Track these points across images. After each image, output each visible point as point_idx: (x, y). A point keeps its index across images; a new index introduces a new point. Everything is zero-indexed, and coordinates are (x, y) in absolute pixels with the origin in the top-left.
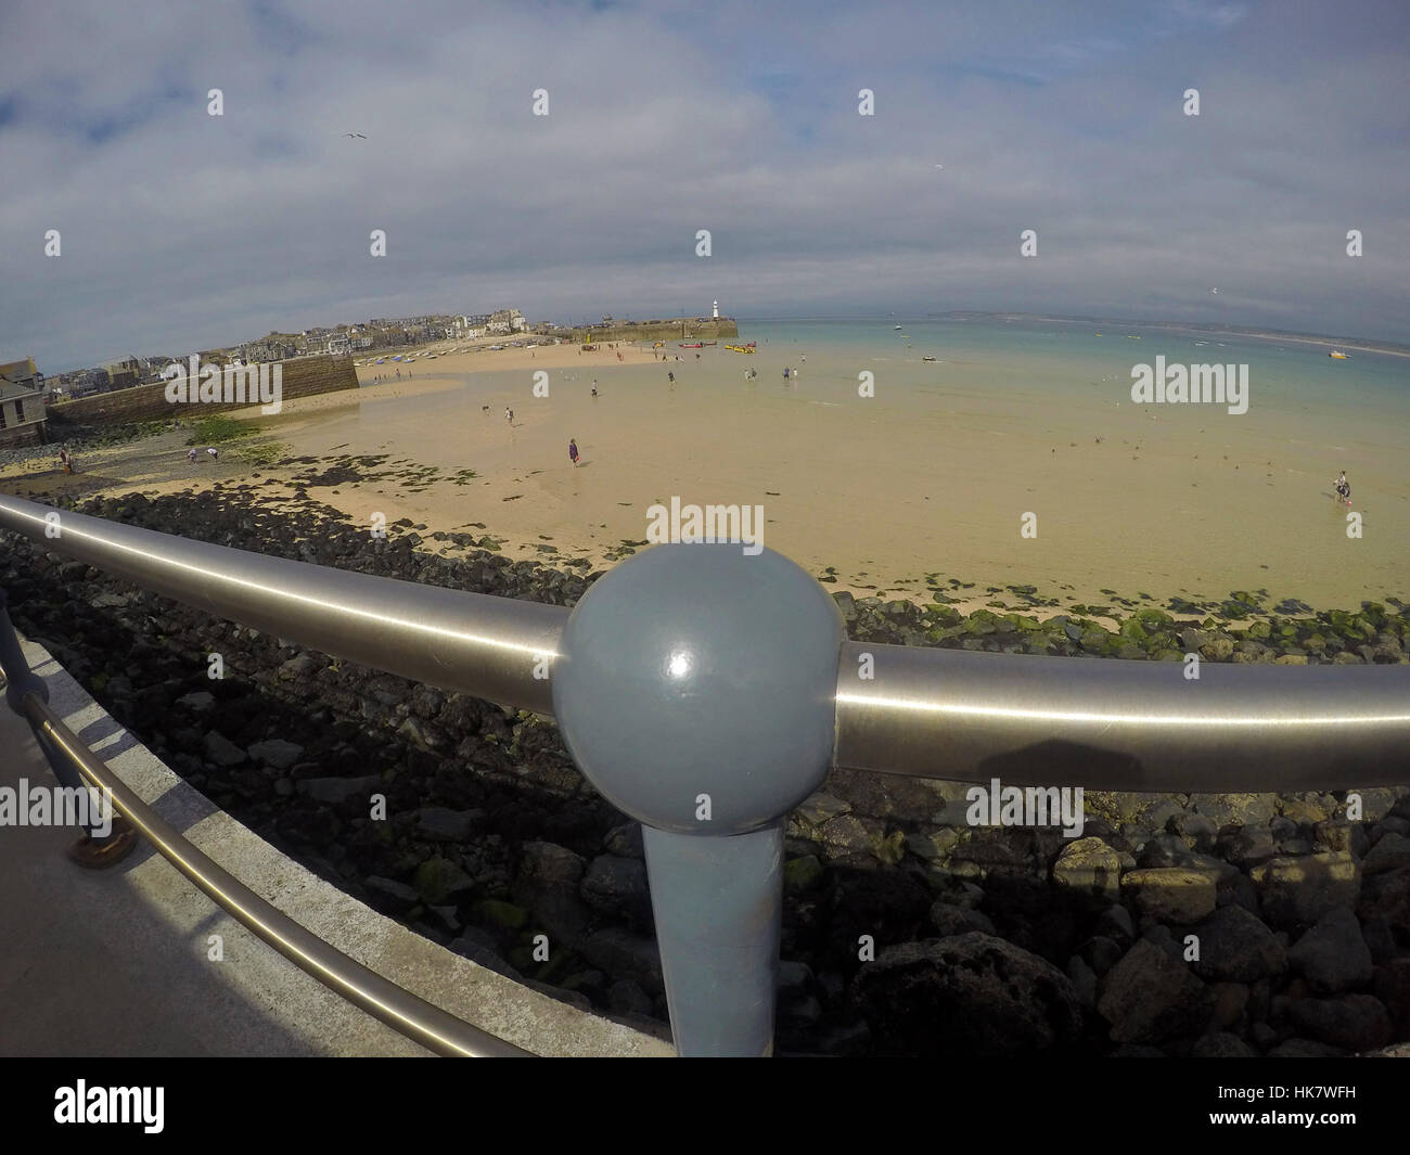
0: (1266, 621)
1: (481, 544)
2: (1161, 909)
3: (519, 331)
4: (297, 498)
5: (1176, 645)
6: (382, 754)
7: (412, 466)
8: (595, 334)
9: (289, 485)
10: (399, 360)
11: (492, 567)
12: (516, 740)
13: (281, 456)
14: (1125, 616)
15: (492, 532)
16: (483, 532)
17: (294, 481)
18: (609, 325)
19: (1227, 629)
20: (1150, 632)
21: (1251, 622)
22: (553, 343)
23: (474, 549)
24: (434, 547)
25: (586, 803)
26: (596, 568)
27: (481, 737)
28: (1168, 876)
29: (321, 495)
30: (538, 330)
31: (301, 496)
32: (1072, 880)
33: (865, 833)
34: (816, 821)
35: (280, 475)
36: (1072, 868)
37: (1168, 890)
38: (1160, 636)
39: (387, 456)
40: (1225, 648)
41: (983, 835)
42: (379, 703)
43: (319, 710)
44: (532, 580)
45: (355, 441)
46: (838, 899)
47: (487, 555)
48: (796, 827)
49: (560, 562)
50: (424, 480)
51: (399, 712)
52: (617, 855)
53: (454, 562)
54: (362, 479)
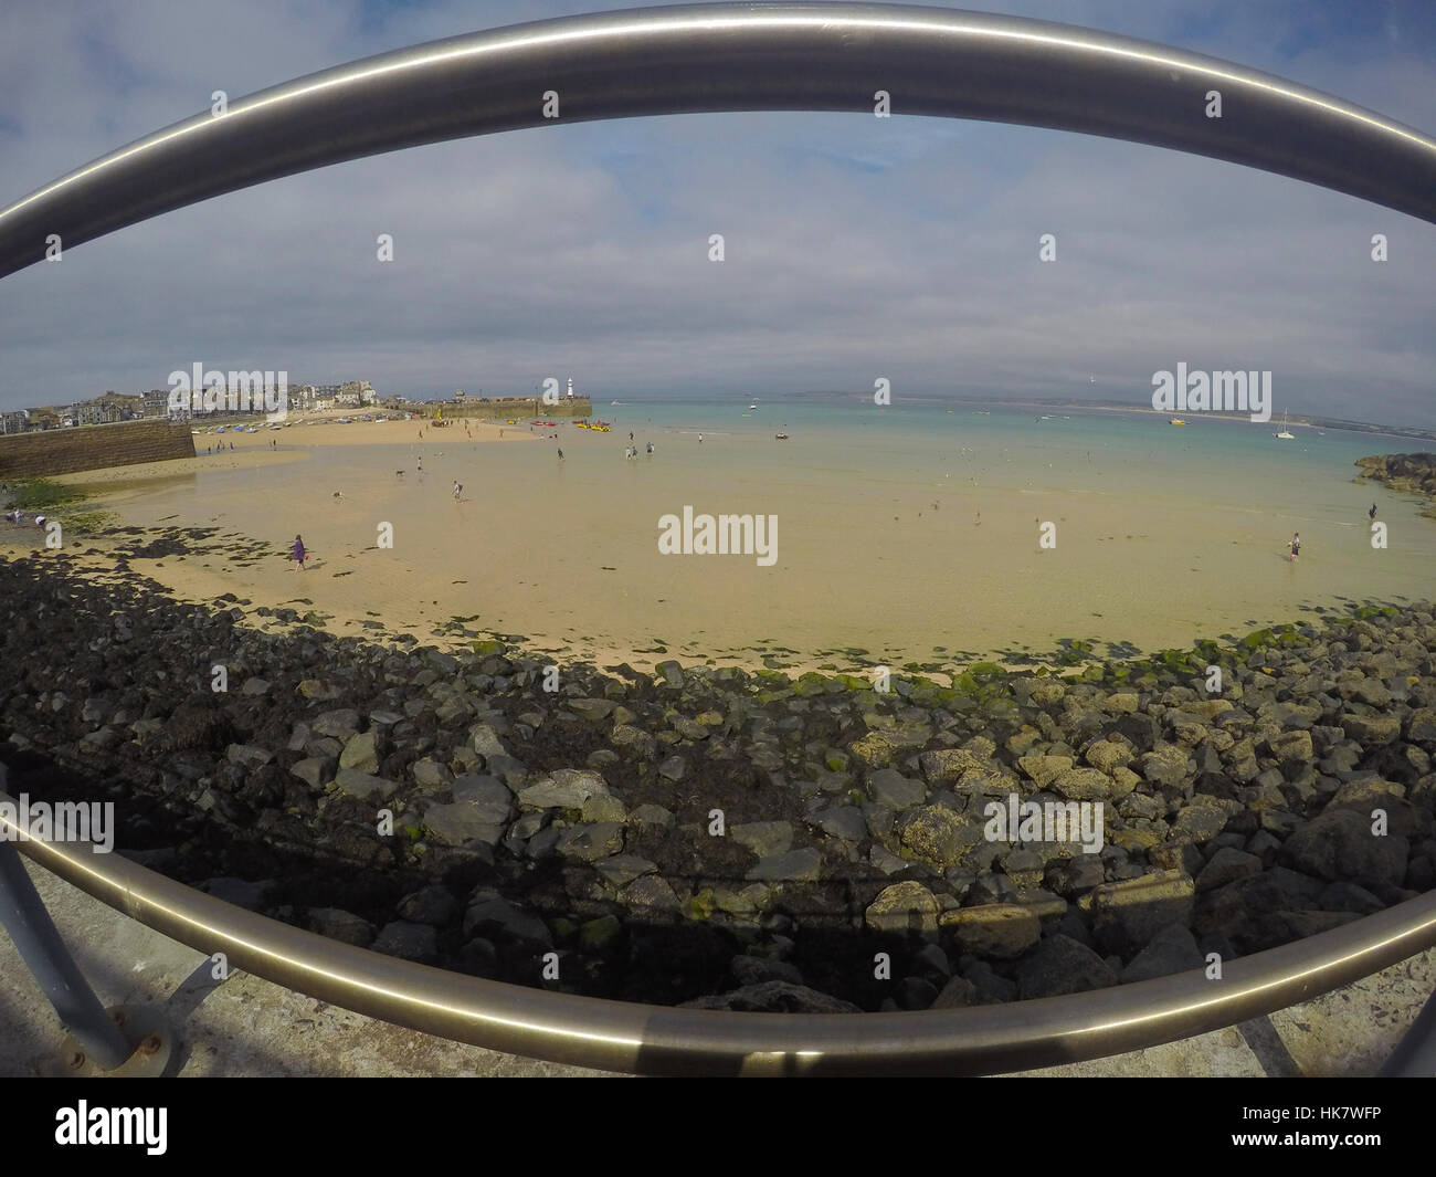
0: (1100, 665)
1: (305, 619)
2: (980, 946)
3: (368, 404)
4: (118, 569)
5: (1008, 694)
6: (178, 827)
7: (242, 540)
8: (446, 410)
9: (111, 556)
10: (241, 430)
11: (313, 642)
12: (319, 813)
13: (105, 524)
14: (958, 671)
15: (318, 609)
16: (309, 608)
17: (116, 552)
18: (461, 401)
19: (1060, 676)
20: (982, 684)
21: (1084, 667)
22: (403, 418)
23: (299, 625)
24: (256, 623)
25: (384, 872)
26: (421, 644)
27: (283, 810)
28: (986, 912)
29: (144, 567)
30: (389, 404)
31: (123, 567)
32: (884, 925)
33: (671, 892)
34: (620, 882)
35: (102, 545)
36: (883, 912)
37: (987, 927)
38: (992, 687)
39: (216, 529)
40: (1056, 693)
41: (797, 888)
42: (180, 776)
43: (116, 784)
44: (353, 656)
45: (185, 511)
46: (633, 956)
47: (311, 630)
48: (600, 889)
49: (385, 638)
50: (254, 555)
51: (200, 785)
52: (409, 921)
53: (275, 638)
54: (189, 553)
